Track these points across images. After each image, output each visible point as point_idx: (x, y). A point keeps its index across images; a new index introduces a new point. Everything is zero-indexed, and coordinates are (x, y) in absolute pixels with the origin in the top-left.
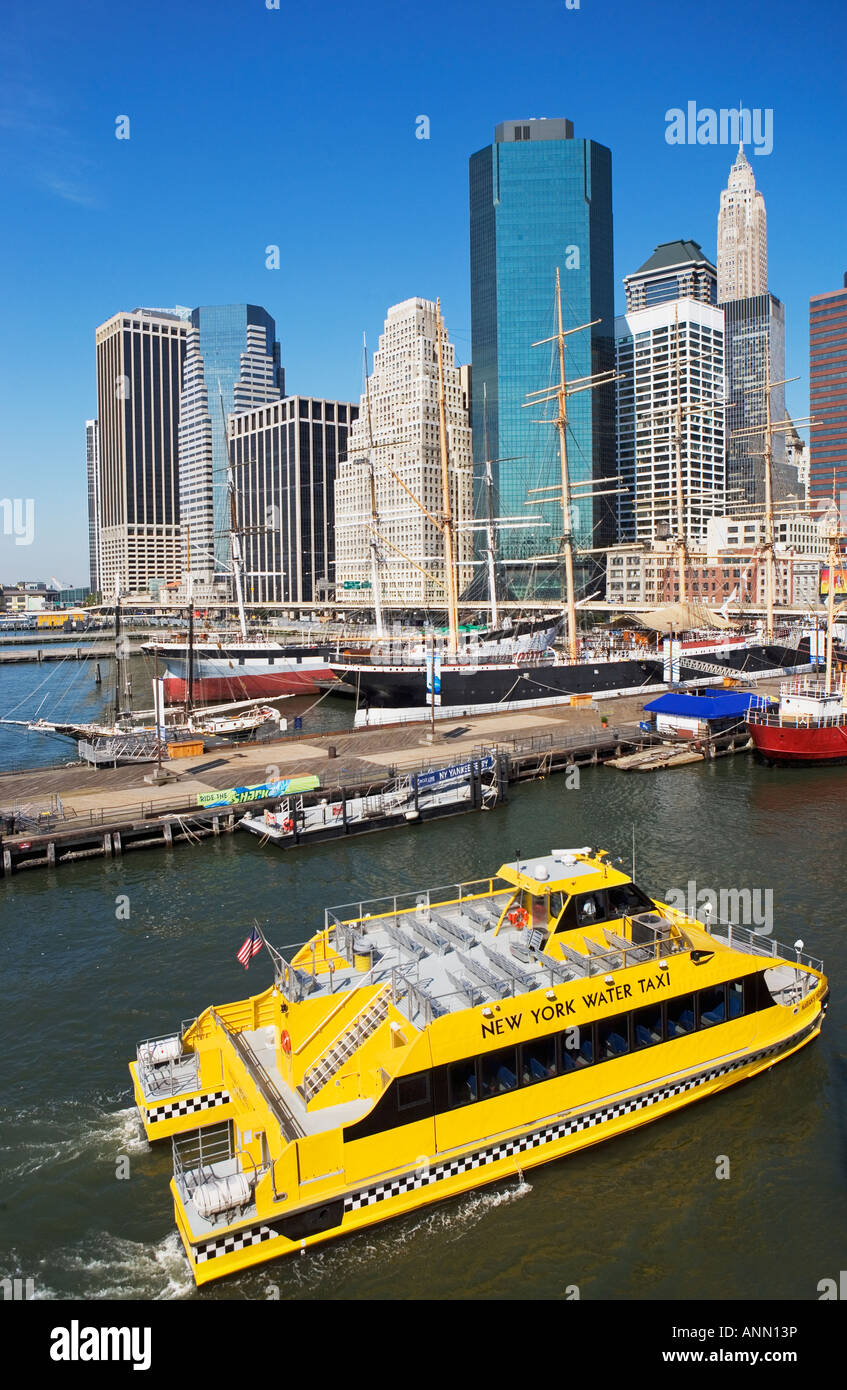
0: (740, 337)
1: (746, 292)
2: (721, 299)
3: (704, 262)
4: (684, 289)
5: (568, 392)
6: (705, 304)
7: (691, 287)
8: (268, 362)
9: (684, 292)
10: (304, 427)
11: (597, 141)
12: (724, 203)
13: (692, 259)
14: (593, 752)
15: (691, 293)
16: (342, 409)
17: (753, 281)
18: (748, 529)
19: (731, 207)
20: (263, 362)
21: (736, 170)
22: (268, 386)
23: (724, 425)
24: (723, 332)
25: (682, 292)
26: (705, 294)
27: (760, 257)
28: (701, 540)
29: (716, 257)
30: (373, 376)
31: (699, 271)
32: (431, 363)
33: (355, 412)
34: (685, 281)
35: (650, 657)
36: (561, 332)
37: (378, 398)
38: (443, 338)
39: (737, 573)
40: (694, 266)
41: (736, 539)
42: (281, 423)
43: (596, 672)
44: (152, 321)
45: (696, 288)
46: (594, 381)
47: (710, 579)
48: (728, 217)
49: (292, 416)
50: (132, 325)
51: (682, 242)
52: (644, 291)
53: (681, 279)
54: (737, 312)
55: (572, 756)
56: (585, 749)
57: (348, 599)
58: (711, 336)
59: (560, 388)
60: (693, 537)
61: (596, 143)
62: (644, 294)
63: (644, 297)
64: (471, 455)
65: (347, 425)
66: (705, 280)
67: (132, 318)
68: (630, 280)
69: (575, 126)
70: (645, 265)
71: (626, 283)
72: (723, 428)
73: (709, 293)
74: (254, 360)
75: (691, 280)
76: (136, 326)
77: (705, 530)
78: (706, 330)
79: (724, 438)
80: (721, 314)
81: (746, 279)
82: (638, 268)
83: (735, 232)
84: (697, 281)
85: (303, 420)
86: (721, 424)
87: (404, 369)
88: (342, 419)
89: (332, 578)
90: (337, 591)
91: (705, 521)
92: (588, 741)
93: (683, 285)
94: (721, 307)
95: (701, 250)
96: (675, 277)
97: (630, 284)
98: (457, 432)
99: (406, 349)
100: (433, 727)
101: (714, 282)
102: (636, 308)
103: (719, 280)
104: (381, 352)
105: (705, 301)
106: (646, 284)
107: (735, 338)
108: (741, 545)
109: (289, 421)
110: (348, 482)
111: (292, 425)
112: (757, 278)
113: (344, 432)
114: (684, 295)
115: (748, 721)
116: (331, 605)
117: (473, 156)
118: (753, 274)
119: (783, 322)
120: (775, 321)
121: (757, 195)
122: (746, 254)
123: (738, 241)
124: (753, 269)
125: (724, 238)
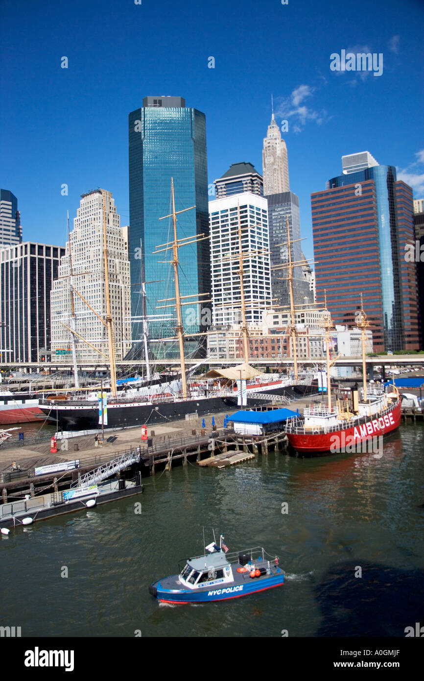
0: (276, 213)
1: (278, 190)
2: (265, 194)
3: (256, 174)
4: (246, 187)
5: (179, 245)
6: (257, 196)
7: (250, 186)
8: (12, 222)
9: (246, 189)
10: (33, 260)
11: (198, 109)
12: (265, 144)
13: (249, 172)
14: (198, 447)
15: (250, 190)
16: (55, 250)
17: (282, 184)
18: (284, 316)
19: (269, 146)
20: (9, 222)
21: (271, 128)
22: (12, 236)
23: (269, 260)
24: (267, 210)
25: (245, 189)
26: (257, 190)
27: (285, 173)
28: (259, 323)
29: (262, 172)
30: (73, 231)
31: (253, 179)
32: (107, 225)
33: (63, 251)
34: (246, 183)
35: (229, 395)
36: (174, 212)
37: (76, 244)
38: (114, 211)
39: (278, 341)
40: (251, 176)
41: (278, 322)
42: (19, 257)
43: (198, 405)
45: (252, 187)
46: (198, 238)
47: (264, 345)
48: (268, 151)
49: (26, 254)
51: (245, 164)
52: (225, 188)
53: (244, 182)
54: (275, 200)
55: (185, 450)
56: (193, 445)
57: (57, 360)
58: (261, 212)
59: (174, 243)
60: (255, 321)
61: (197, 110)
62: (225, 190)
63: (225, 191)
64: (130, 277)
65: (58, 259)
66: (257, 183)
68: (217, 182)
69: (186, 101)
70: (225, 174)
71: (215, 184)
72: (269, 262)
73: (259, 190)
74: (4, 221)
75: (250, 183)
77: (261, 317)
78: (258, 209)
79: (269, 267)
80: (266, 201)
81: (278, 183)
82: (221, 176)
83: (272, 159)
84: (253, 184)
85: (32, 256)
86: (268, 259)
87: (91, 228)
88: (55, 255)
89: (49, 348)
90: (52, 355)
91: (261, 312)
92: (195, 440)
93: (246, 186)
94: (266, 197)
95: (254, 168)
96: (241, 181)
97: (217, 184)
98: (121, 264)
99: (93, 217)
100: (103, 436)
101: (262, 184)
102: (221, 197)
103: (264, 183)
104: (78, 218)
105: (258, 194)
106: (226, 184)
107: (273, 214)
108: (281, 325)
109: (24, 256)
110: (58, 292)
111: (26, 259)
112: (284, 183)
113: (56, 263)
114: (246, 191)
115: (286, 432)
116: (49, 364)
117: (131, 113)
118: (282, 181)
119: (298, 206)
120: (294, 205)
121: (282, 141)
122: (278, 170)
123: (273, 164)
124: (281, 178)
125: (266, 162)
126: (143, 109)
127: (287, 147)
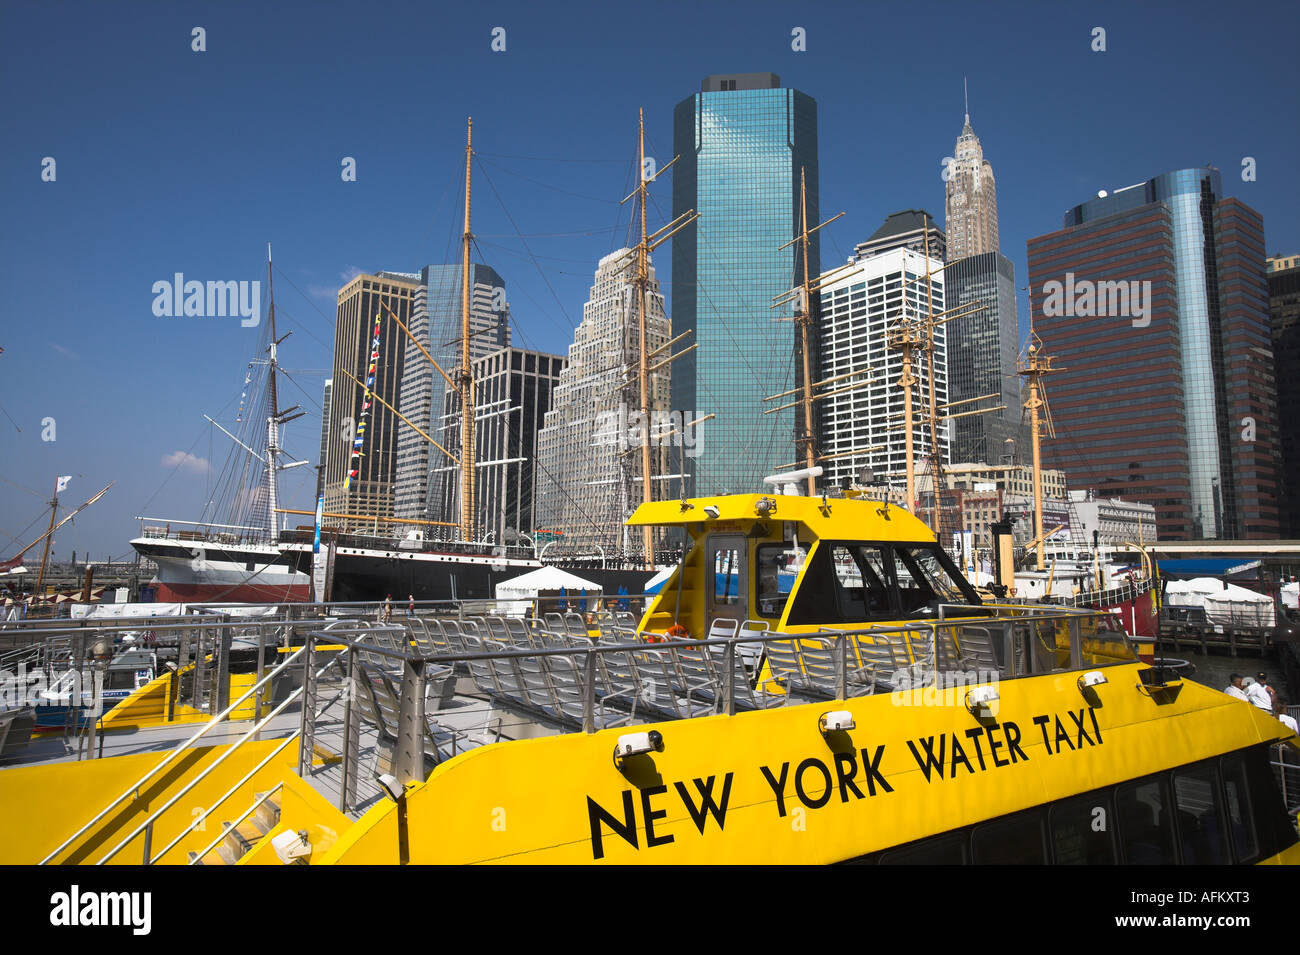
0: (967, 295)
1: (975, 251)
2: (948, 258)
3: (934, 230)
8: (493, 320)
10: (516, 379)
11: (801, 91)
17: (983, 241)
19: (958, 175)
20: (488, 319)
21: (962, 140)
22: (492, 343)
24: (943, 283)
27: (989, 223)
29: (945, 223)
30: (582, 325)
31: (928, 238)
33: (557, 363)
37: (585, 347)
38: (653, 289)
42: (494, 375)
44: (392, 283)
48: (956, 184)
49: (505, 368)
50: (371, 287)
51: (914, 213)
54: (964, 271)
58: (929, 286)
61: (800, 93)
66: (936, 247)
67: (373, 279)
68: (861, 248)
71: (857, 251)
72: (946, 381)
74: (479, 317)
76: (376, 287)
78: (924, 280)
79: (946, 391)
80: (941, 266)
81: (976, 243)
82: (869, 237)
83: (964, 198)
85: (515, 372)
88: (557, 372)
95: (933, 220)
96: (905, 244)
97: (861, 252)
99: (614, 299)
101: (944, 246)
103: (948, 244)
104: (591, 302)
109: (501, 372)
111: (504, 377)
112: (986, 239)
118: (983, 238)
119: (1012, 280)
120: (1003, 278)
121: (984, 164)
122: (975, 218)
123: (967, 206)
124: (982, 233)
125: (952, 204)
126: (698, 96)
127: (994, 175)
